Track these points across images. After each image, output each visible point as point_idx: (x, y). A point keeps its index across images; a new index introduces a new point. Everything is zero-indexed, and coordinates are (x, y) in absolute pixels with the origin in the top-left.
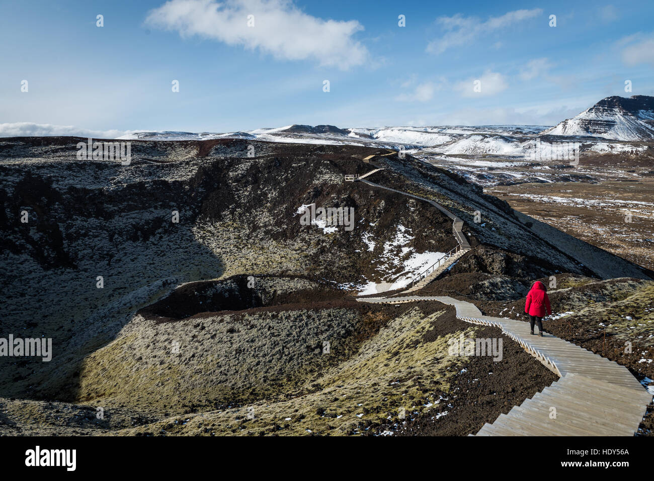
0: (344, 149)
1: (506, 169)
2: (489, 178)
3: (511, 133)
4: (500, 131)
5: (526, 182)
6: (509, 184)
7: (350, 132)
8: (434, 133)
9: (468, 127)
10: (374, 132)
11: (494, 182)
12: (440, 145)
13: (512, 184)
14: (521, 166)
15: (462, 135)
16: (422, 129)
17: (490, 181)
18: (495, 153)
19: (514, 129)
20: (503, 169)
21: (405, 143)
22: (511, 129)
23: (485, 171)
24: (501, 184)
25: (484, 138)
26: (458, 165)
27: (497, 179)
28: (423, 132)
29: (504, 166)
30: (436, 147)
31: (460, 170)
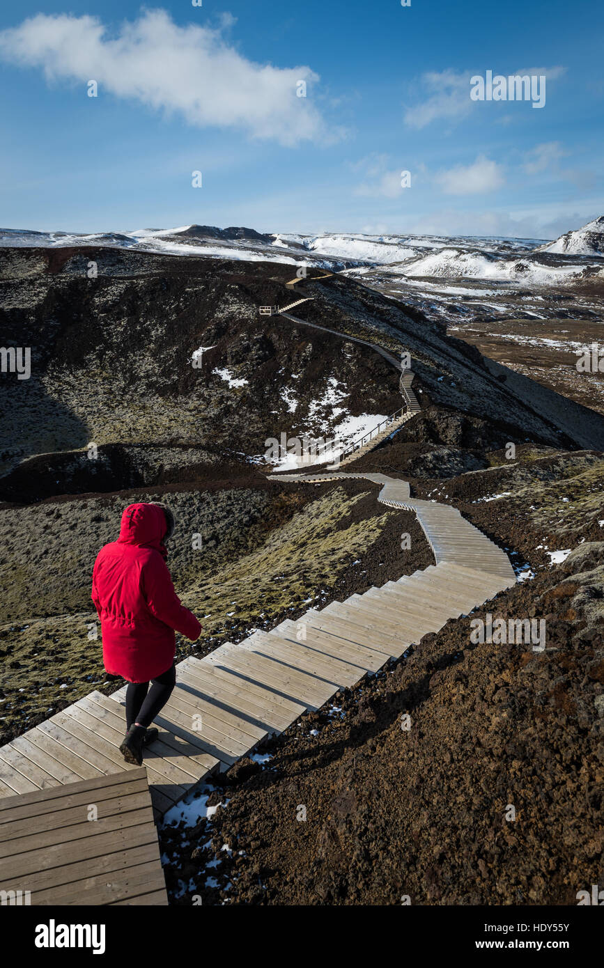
0: (260, 268)
1: (486, 299)
2: (463, 311)
3: (496, 248)
4: (482, 245)
5: (511, 318)
6: (489, 320)
7: (274, 239)
8: (392, 244)
9: (440, 237)
10: (309, 239)
11: (469, 317)
12: (400, 263)
13: (493, 320)
14: (506, 296)
15: (431, 249)
16: (377, 239)
17: (464, 316)
18: (473, 276)
19: (500, 242)
20: (481, 299)
21: (353, 258)
22: (496, 242)
23: (459, 302)
24: (478, 320)
25: (460, 254)
26: (422, 292)
27: (473, 313)
28: (377, 243)
29: (484, 295)
30: (394, 265)
31: (425, 299)
